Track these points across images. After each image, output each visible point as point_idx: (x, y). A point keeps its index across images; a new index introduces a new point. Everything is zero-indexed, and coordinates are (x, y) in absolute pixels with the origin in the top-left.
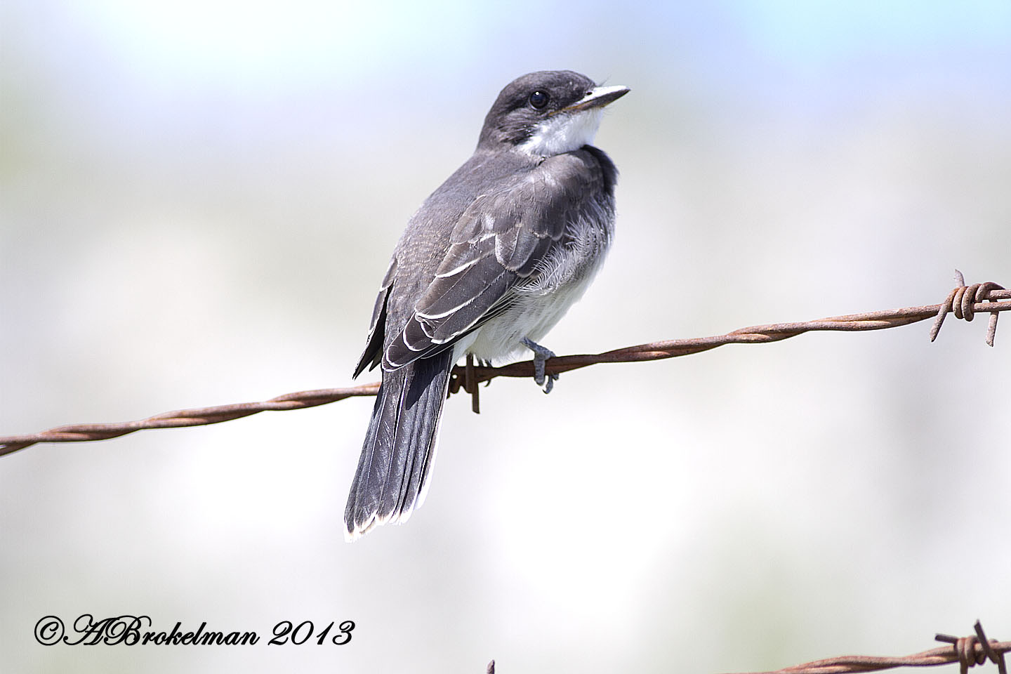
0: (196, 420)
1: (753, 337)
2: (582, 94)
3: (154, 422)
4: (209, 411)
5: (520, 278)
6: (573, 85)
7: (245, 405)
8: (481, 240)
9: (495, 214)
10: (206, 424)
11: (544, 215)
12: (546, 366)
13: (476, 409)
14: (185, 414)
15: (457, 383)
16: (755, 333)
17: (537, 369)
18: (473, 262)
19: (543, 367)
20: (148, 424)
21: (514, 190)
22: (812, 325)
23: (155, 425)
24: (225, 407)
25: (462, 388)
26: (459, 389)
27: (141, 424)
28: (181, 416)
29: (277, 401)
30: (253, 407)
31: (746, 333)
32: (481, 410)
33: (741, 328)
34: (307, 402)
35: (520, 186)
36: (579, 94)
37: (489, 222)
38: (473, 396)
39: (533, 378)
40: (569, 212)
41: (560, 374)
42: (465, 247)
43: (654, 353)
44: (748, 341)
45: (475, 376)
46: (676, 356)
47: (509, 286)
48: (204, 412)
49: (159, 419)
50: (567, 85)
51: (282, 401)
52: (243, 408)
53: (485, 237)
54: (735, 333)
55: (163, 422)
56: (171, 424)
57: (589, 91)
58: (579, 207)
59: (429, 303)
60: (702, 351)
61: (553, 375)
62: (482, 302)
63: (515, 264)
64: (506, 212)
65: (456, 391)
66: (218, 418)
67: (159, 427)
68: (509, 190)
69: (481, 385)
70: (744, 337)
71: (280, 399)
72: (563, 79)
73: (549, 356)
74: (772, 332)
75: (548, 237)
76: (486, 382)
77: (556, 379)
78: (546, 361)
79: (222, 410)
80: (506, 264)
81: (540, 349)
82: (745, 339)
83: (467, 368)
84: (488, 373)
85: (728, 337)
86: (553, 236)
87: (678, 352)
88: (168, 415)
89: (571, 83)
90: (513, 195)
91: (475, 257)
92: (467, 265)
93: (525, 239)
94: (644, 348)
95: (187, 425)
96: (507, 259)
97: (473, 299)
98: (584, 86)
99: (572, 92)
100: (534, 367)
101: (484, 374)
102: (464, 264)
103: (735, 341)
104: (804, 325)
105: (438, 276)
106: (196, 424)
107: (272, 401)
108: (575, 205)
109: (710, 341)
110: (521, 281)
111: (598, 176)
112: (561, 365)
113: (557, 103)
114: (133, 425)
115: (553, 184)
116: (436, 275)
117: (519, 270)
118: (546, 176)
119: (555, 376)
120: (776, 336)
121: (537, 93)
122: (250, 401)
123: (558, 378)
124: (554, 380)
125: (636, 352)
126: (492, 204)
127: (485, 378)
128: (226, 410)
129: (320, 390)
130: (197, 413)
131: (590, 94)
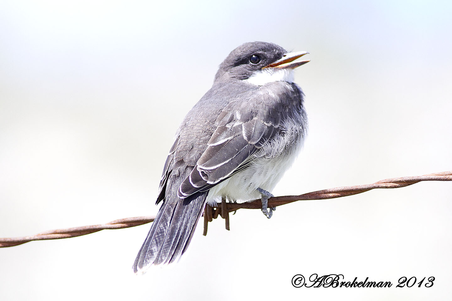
0: (64, 235)
1: (389, 185)
2: (281, 56)
3: (40, 236)
4: (72, 230)
5: (256, 149)
6: (275, 51)
7: (93, 226)
8: (234, 126)
9: (241, 112)
10: (70, 237)
11: (269, 112)
12: (268, 203)
13: (228, 228)
14: (58, 231)
15: (216, 212)
16: (390, 182)
17: (263, 204)
18: (230, 138)
19: (267, 203)
20: (36, 237)
21: (251, 98)
22: (423, 177)
23: (40, 238)
24: (81, 227)
25: (219, 215)
26: (218, 215)
27: (32, 238)
28: (55, 233)
29: (111, 224)
30: (98, 227)
31: (385, 183)
32: (230, 228)
33: (382, 179)
34: (129, 224)
35: (255, 96)
36: (279, 56)
37: (238, 116)
38: (226, 220)
39: (260, 209)
40: (283, 113)
41: (277, 207)
42: (224, 129)
43: (331, 195)
44: (386, 187)
45: (227, 208)
46: (344, 196)
47: (250, 153)
48: (69, 230)
49: (42, 235)
50: (272, 51)
51: (114, 224)
52: (92, 228)
53: (236, 124)
54: (378, 183)
55: (45, 237)
56: (49, 238)
57: (285, 55)
58: (287, 110)
59: (205, 160)
60: (359, 193)
61: (272, 208)
62: (236, 161)
63: (254, 141)
64: (247, 111)
65: (216, 217)
66: (77, 234)
67: (43, 239)
68: (249, 98)
69: (231, 214)
70: (384, 185)
71: (113, 223)
72: (270, 48)
73: (270, 197)
74: (400, 182)
75: (272, 126)
76: (234, 212)
77: (274, 210)
78: (268, 200)
79: (79, 229)
80: (249, 141)
81: (265, 193)
82: (384, 186)
83: (222, 204)
84: (234, 207)
85: (374, 185)
86: (275, 125)
87: (345, 193)
88: (48, 232)
89: (274, 50)
90: (251, 101)
91: (231, 136)
92: (226, 140)
93: (259, 126)
94: (326, 191)
95: (59, 238)
96: (249, 138)
97: (231, 159)
98: (282, 52)
99: (275, 55)
100: (262, 203)
101: (232, 207)
102: (224, 139)
103: (378, 187)
104: (419, 178)
105: (210, 145)
106: (64, 238)
107: (108, 224)
108: (285, 109)
109: (364, 187)
110: (257, 151)
111: (297, 95)
112: (277, 202)
113: (266, 61)
114: (27, 238)
115: (274, 96)
116: (208, 144)
117: (256, 144)
118: (269, 91)
119: (274, 208)
120: (402, 184)
121: (254, 56)
122: (96, 224)
123: (275, 210)
124: (273, 210)
125: (321, 194)
126: (240, 106)
127: (233, 209)
128: (82, 229)
129: (137, 217)
130: (65, 231)
131: (285, 56)
